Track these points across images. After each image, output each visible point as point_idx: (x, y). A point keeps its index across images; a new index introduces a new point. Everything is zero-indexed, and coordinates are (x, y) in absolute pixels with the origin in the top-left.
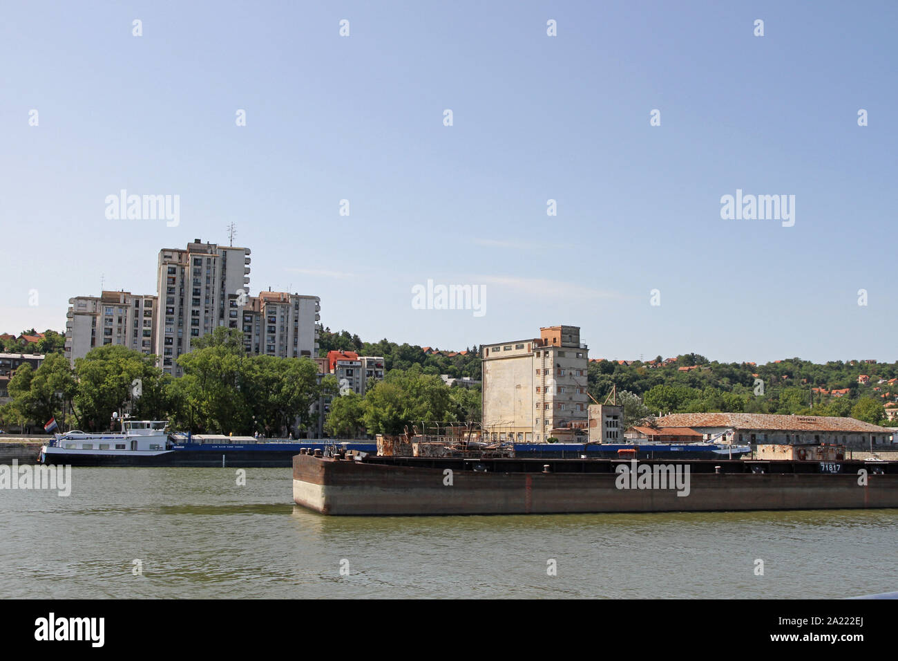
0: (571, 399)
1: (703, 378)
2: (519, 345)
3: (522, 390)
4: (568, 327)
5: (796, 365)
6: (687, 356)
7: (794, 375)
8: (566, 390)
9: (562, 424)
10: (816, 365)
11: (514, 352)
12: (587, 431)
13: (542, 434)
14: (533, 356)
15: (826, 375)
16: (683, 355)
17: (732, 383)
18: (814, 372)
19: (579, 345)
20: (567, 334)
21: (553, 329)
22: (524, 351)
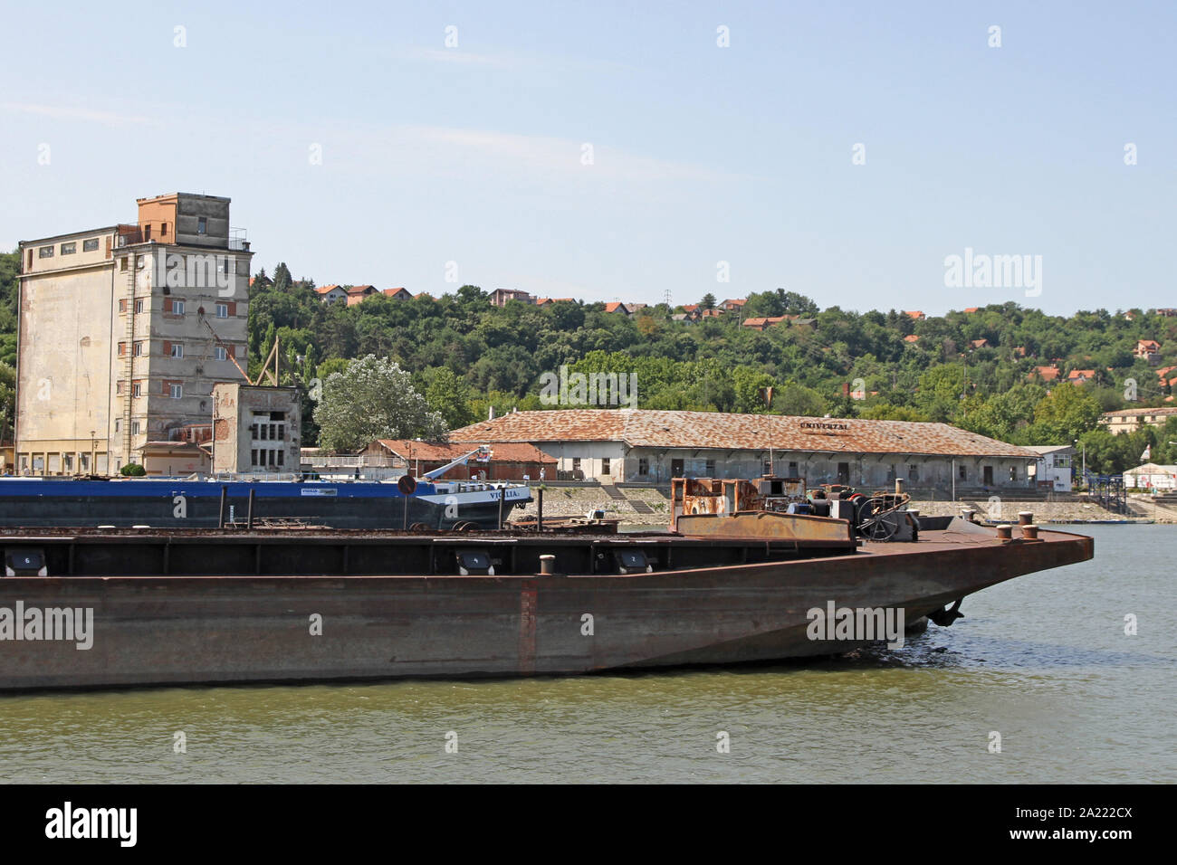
0: (199, 371)
1: (791, 342)
2: (89, 239)
3: (89, 351)
4: (198, 197)
5: (1010, 317)
6: (768, 295)
7: (1001, 338)
8: (187, 350)
9: (172, 431)
10: (1048, 319)
11: (81, 257)
12: (208, 448)
13: (126, 456)
14: (113, 266)
15: (1069, 339)
16: (760, 293)
17: (853, 354)
18: (1044, 333)
19: (226, 242)
20: (193, 214)
21: (162, 202)
22: (98, 256)
